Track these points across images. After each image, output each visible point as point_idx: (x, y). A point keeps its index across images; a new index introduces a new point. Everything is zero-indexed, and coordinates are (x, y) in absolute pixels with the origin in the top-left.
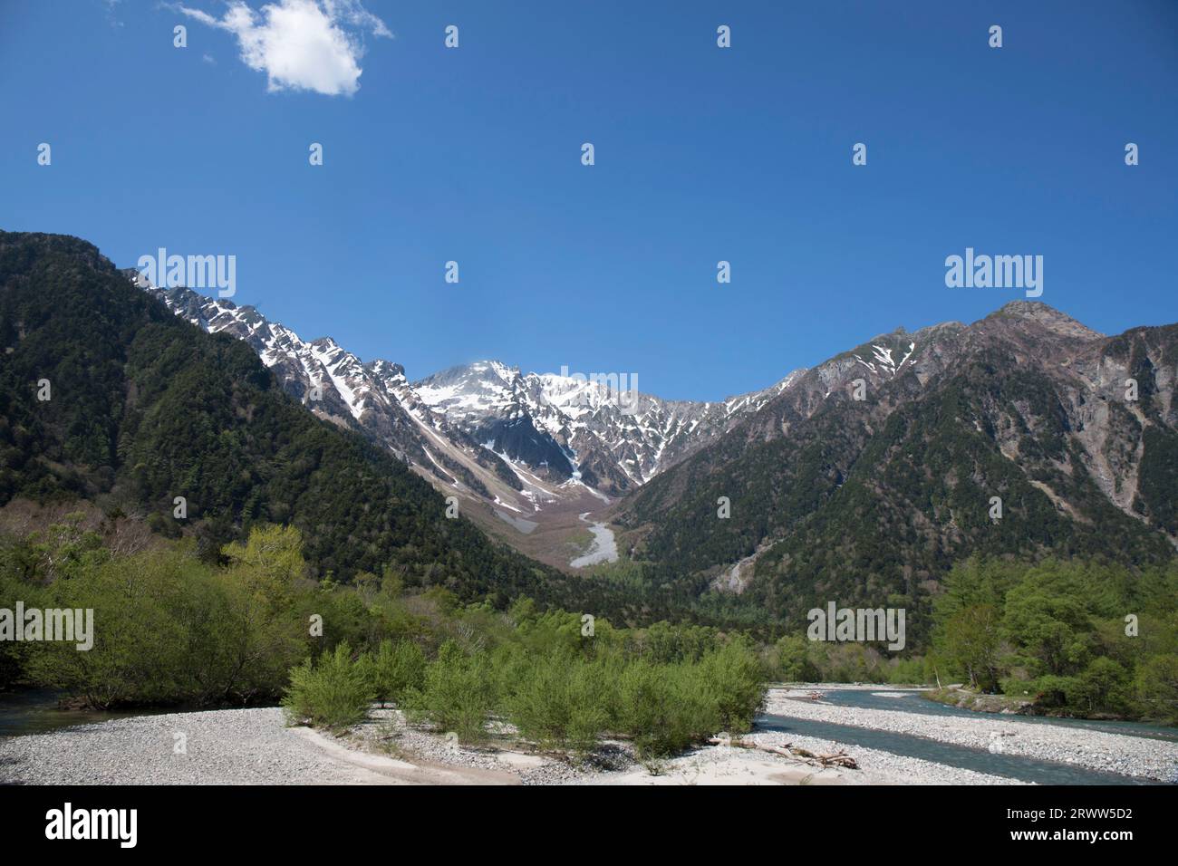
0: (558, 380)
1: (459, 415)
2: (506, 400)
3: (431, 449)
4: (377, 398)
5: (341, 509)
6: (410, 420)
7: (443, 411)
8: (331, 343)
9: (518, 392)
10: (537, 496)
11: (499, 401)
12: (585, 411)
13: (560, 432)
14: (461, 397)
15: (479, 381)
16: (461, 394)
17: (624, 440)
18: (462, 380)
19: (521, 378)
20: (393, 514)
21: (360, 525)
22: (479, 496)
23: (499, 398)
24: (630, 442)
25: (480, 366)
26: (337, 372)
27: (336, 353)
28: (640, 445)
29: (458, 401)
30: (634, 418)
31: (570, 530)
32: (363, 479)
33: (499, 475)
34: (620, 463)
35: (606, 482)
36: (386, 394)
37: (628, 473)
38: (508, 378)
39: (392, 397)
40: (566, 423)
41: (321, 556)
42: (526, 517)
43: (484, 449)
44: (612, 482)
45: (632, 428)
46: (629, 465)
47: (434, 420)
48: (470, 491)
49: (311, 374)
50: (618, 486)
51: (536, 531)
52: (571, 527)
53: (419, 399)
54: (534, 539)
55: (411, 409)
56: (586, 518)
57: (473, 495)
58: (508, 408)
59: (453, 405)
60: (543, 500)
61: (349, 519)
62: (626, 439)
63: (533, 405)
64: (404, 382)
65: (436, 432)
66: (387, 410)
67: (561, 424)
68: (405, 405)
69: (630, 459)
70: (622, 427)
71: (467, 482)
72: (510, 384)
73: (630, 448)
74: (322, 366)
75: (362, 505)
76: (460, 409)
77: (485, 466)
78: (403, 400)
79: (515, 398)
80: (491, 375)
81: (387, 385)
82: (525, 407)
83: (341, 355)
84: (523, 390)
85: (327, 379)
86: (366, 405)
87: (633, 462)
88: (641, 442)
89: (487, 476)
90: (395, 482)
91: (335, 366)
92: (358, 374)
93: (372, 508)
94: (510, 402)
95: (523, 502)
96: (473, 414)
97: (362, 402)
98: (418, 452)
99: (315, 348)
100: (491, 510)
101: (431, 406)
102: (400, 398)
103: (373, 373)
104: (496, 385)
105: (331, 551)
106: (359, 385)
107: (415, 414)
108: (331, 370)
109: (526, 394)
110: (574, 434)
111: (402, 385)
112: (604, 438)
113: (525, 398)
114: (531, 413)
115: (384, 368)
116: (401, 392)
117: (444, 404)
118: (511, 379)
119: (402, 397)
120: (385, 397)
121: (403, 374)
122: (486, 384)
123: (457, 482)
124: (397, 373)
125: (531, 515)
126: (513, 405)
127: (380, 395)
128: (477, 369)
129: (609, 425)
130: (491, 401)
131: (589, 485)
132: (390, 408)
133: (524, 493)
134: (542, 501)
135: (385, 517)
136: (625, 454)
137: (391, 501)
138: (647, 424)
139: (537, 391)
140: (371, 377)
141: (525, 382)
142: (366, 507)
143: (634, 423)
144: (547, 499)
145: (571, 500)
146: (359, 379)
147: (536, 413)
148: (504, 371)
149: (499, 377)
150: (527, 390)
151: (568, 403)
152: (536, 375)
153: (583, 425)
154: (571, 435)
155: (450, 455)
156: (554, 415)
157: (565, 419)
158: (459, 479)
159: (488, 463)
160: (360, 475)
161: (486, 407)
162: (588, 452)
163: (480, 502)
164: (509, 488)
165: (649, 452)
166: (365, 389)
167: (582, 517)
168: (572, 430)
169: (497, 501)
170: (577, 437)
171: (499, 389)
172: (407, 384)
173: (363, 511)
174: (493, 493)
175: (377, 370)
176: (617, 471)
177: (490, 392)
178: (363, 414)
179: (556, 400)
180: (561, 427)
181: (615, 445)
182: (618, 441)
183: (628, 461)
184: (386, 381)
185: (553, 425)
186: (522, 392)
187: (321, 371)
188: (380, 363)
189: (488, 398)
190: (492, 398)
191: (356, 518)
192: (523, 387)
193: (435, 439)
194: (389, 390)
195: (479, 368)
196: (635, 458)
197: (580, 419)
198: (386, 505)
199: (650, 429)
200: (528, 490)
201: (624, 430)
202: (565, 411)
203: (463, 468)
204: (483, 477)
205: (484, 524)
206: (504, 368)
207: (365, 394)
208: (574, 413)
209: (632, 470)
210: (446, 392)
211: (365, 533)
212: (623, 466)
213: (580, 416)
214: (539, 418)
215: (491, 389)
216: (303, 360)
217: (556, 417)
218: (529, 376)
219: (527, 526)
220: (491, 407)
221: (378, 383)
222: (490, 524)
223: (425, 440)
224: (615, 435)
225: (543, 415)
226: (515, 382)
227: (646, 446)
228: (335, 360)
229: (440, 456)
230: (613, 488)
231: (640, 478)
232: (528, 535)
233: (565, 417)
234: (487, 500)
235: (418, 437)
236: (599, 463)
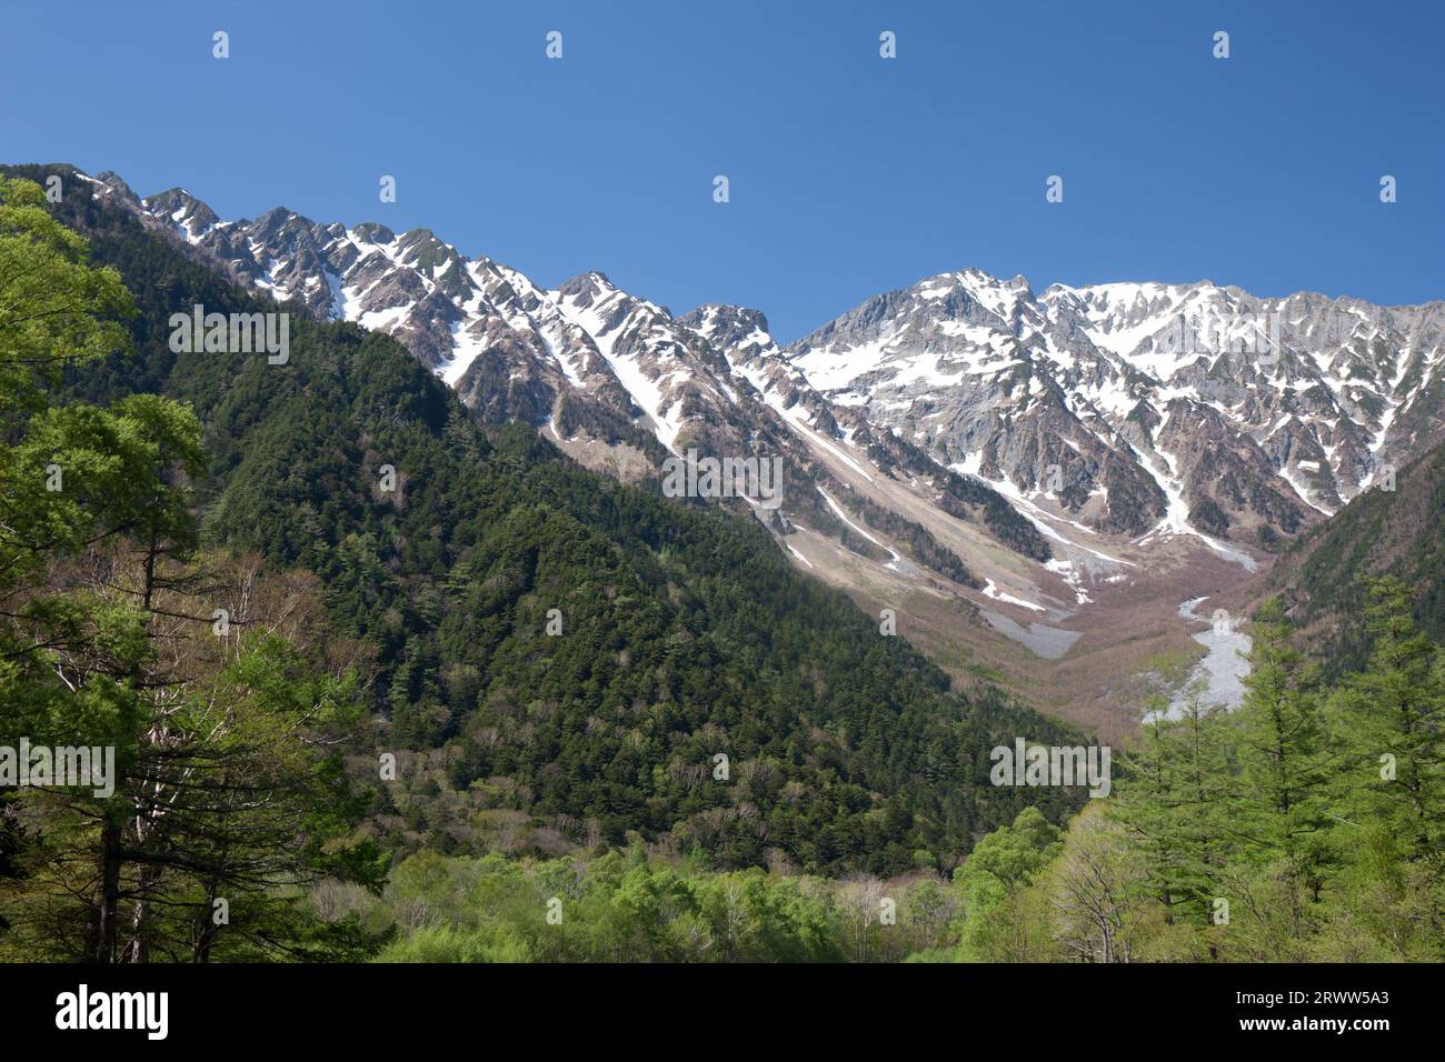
0: (1122, 294)
1: (899, 405)
2: (999, 358)
3: (837, 489)
4: (708, 393)
5: (574, 666)
6: (786, 432)
7: (861, 401)
8: (600, 284)
9: (1026, 334)
10: (1083, 568)
11: (985, 362)
12: (1190, 360)
13: (1133, 415)
14: (897, 364)
15: (936, 321)
16: (899, 356)
17: (1289, 416)
18: (898, 325)
19: (1032, 299)
20: (678, 667)
21: (611, 694)
22: (947, 583)
23: (982, 354)
24: (1304, 419)
25: (935, 287)
26: (620, 347)
27: (613, 305)
28: (1331, 424)
29: (892, 374)
30: (1311, 361)
31: (1149, 643)
32: (616, 602)
33: (993, 530)
34: (1284, 472)
35: (1249, 520)
36: (728, 380)
37: (1304, 493)
38: (1001, 305)
39: (745, 387)
40: (1144, 392)
41: (538, 761)
42: (1057, 620)
43: (955, 477)
44: (1263, 520)
45: (1309, 385)
46: (1308, 473)
47: (840, 424)
48: (927, 574)
49: (564, 360)
50: (1278, 529)
51: (1075, 651)
52: (1153, 635)
53: (802, 381)
54: (1067, 672)
55: (789, 405)
56: (1194, 612)
57: (932, 583)
58: (1004, 376)
59: (882, 385)
60: (1097, 576)
61: (590, 685)
62: (1294, 412)
63: (1065, 361)
64: (769, 346)
65: (845, 447)
66: (733, 416)
67: (1133, 396)
68: (774, 400)
69: (1308, 458)
70: (1282, 385)
71: (919, 556)
72: (1007, 318)
73: (1307, 434)
74: (586, 338)
75: (613, 654)
76: (900, 390)
77: (960, 515)
78: (768, 387)
79: (1021, 352)
80: (959, 305)
81: (730, 360)
82: (1045, 369)
83: (625, 308)
84: (1039, 329)
85: (599, 364)
86: (687, 412)
87: (1315, 466)
88: (1333, 415)
89: (967, 538)
90: (713, 590)
91: (613, 335)
92: (663, 345)
93: (634, 659)
94: (1008, 362)
95: (1052, 587)
96: (928, 398)
97: (677, 406)
98: (806, 502)
99: (569, 299)
100: (971, 613)
101: (833, 393)
102: (760, 385)
103: (697, 338)
104: (973, 325)
105: (555, 751)
106: (669, 369)
107: (797, 418)
108: (605, 345)
109: (1048, 337)
110: (1166, 417)
111: (765, 354)
112: (1240, 418)
113: (1044, 347)
114: (1060, 379)
115: (722, 323)
116: (762, 372)
117: (862, 383)
118: (1009, 308)
119: (766, 381)
120: (726, 388)
121: (765, 329)
122: (951, 327)
123: (897, 558)
124: (752, 330)
125: (1065, 615)
126: (1016, 367)
127: (717, 384)
128: (927, 295)
129: (1250, 386)
130: (965, 365)
131: (1209, 533)
132: (739, 411)
133: (1052, 565)
134: (1094, 582)
135: (661, 673)
136: (1293, 450)
137: (672, 640)
138: (1344, 371)
139: (1072, 328)
140: (695, 347)
141: (1043, 308)
142: (623, 658)
143: (1311, 372)
144: (1106, 575)
145: (1163, 571)
146: (666, 356)
147: (1073, 377)
148: (992, 291)
149: (979, 307)
150: (1049, 327)
151: (1146, 345)
152: (1068, 289)
153: (1189, 392)
154: (1159, 419)
155: (879, 499)
156: (1115, 377)
157: (1140, 384)
158: (901, 551)
159: (967, 506)
160: (611, 592)
161: (956, 379)
162: (1200, 455)
163: (948, 596)
164: (1016, 559)
165: (1353, 440)
166: (681, 376)
167: (1186, 610)
168: (1159, 408)
169: (989, 591)
170: (1173, 423)
171: (980, 335)
172: (775, 350)
173: (616, 666)
174: (978, 575)
175: (705, 330)
176: (1273, 493)
177: (961, 343)
178: (682, 434)
179: (1120, 343)
180: (1133, 404)
181: (1268, 429)
182: (1275, 418)
183: (1303, 464)
184: (727, 352)
185: (1115, 399)
186: (1036, 335)
187: (584, 349)
188: (712, 313)
189: (957, 357)
190: (967, 357)
191: (603, 682)
192: (1039, 323)
193: (845, 466)
194: (737, 371)
195: (934, 292)
196: (1320, 456)
197: (1180, 379)
198: (662, 650)
199: (1354, 382)
200: (1063, 558)
201: (1289, 393)
202: (1142, 363)
203: (908, 525)
204: (958, 539)
205: (954, 646)
206: (991, 285)
207: (681, 388)
208: (1162, 365)
209: (1314, 486)
210: (865, 358)
211: (620, 710)
212: (1291, 479)
213: (1178, 371)
214: (1081, 389)
215: (962, 336)
216: (544, 331)
217: (1121, 381)
218: (1052, 294)
219: (1053, 641)
220: (968, 378)
221: (712, 360)
222: (968, 645)
223: (821, 472)
224: (1267, 405)
225: (1090, 382)
226: (1019, 310)
227: (1345, 423)
228: (613, 320)
229: (857, 503)
230: (1266, 535)
231: (1335, 502)
232: (1055, 662)
233: (1143, 377)
234: (964, 592)
235: (806, 468)
236: (1229, 479)
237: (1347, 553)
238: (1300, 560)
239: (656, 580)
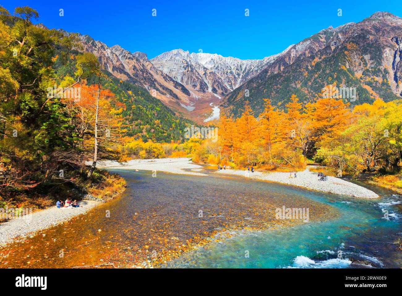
2: (184, 64)
3: (158, 83)
4: (137, 66)
6: (150, 74)
7: (162, 69)
8: (119, 47)
10: (196, 97)
12: (213, 66)
13: (204, 74)
15: (174, 57)
17: (227, 76)
18: (168, 57)
19: (190, 55)
22: (175, 99)
23: (182, 63)
24: (229, 76)
27: (121, 51)
30: (231, 67)
33: (182, 91)
34: (225, 84)
35: (220, 91)
37: (228, 87)
38: (185, 55)
40: (206, 70)
42: (191, 105)
44: (222, 91)
45: (230, 71)
46: (229, 84)
50: (224, 92)
51: (194, 110)
52: (206, 108)
54: (193, 113)
57: (173, 99)
60: (197, 99)
67: (204, 71)
69: (229, 82)
71: (171, 94)
73: (229, 79)
77: (177, 88)
78: (147, 66)
79: (187, 63)
83: (123, 51)
84: (190, 59)
85: (119, 61)
86: (134, 70)
88: (233, 76)
92: (130, 58)
95: (191, 100)
99: (114, 49)
100: (179, 103)
103: (135, 57)
104: (180, 58)
108: (120, 57)
110: (209, 75)
112: (220, 75)
113: (191, 62)
115: (139, 55)
116: (146, 64)
117: (162, 66)
120: (140, 66)
122: (177, 58)
124: (145, 57)
125: (193, 105)
126: (187, 65)
129: (222, 70)
130: (179, 65)
131: (214, 93)
133: (191, 97)
136: (227, 81)
138: (235, 69)
139: (195, 59)
143: (231, 69)
145: (208, 98)
148: (183, 53)
149: (181, 55)
151: (207, 63)
152: (195, 53)
153: (212, 71)
155: (165, 85)
156: (202, 68)
158: (168, 94)
160: (123, 98)
162: (214, 81)
163: (175, 101)
164: (185, 96)
165: (236, 80)
167: (211, 104)
168: (208, 73)
171: (181, 60)
172: (148, 60)
174: (180, 98)
175: (137, 56)
176: (224, 87)
178: (133, 73)
179: (203, 62)
181: (223, 77)
182: (225, 76)
184: (140, 60)
185: (202, 72)
189: (178, 63)
193: (159, 80)
194: (142, 63)
195: (174, 52)
196: (231, 82)
197: (211, 69)
199: (236, 71)
202: (206, 66)
203: (169, 90)
204: (177, 92)
209: (230, 86)
212: (227, 85)
215: (179, 60)
218: (193, 54)
219: (191, 108)
220: (179, 67)
221: (137, 61)
222: (178, 109)
223: (155, 80)
224: (224, 74)
225: (198, 68)
226: (187, 56)
227: (235, 77)
228: (121, 53)
229: (161, 86)
230: (223, 93)
231: (232, 89)
232: (191, 112)
233: (206, 68)
234: (178, 100)
235: (153, 80)
236: (218, 84)
237: (234, 97)
238: (227, 97)
239: (129, 97)
